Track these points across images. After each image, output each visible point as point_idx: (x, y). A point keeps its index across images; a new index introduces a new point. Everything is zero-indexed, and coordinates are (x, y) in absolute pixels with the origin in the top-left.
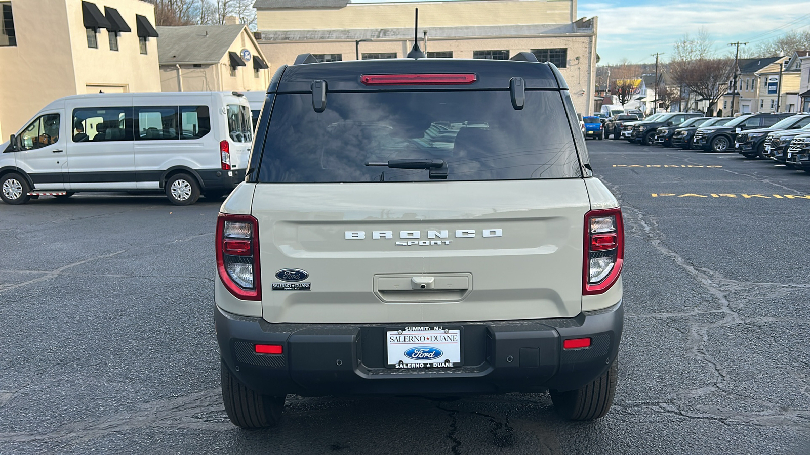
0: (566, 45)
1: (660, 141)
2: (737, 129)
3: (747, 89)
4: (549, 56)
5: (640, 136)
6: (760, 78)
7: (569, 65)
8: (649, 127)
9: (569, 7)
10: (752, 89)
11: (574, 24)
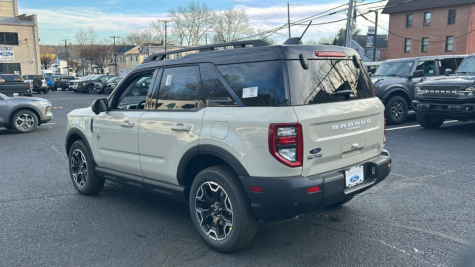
0: (16, 31)
1: (98, 91)
2: (143, 84)
3: (121, 62)
4: (5, 37)
5: (84, 88)
6: (127, 56)
7: (20, 44)
8: (88, 83)
9: (12, 6)
10: (124, 62)
11: (17, 17)
